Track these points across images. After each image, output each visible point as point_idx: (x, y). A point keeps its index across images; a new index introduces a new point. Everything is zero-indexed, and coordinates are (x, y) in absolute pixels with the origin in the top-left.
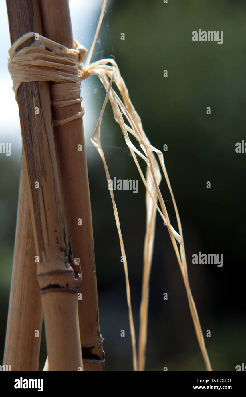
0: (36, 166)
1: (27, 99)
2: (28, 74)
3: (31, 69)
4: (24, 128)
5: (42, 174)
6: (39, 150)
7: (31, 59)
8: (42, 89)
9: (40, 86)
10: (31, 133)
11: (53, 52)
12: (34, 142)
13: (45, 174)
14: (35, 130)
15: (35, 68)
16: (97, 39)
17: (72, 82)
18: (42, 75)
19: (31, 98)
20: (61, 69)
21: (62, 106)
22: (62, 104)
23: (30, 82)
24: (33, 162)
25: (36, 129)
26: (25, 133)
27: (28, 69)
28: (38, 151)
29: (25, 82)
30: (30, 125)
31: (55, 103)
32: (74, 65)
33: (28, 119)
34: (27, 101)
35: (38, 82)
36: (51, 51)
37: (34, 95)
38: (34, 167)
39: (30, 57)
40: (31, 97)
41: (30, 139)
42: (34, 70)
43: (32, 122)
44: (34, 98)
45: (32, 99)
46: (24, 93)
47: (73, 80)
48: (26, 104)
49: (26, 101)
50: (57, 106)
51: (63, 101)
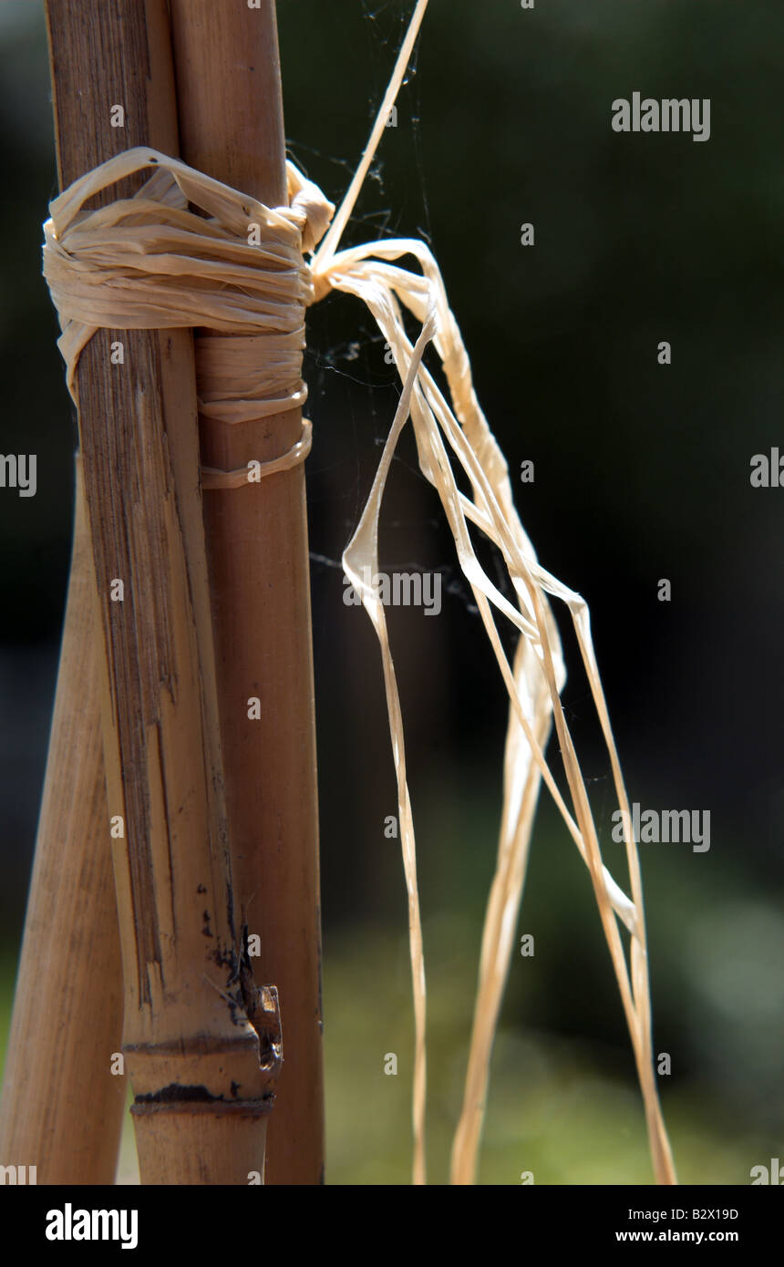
0: (138, 644)
1: (114, 393)
2: (124, 302)
3: (136, 285)
4: (100, 499)
5: (162, 679)
6: (154, 587)
7: (138, 248)
8: (169, 355)
9: (163, 349)
10: (124, 522)
11: (215, 221)
12: (135, 559)
13: (173, 677)
14: (139, 512)
15: (147, 281)
16: (373, 166)
17: (277, 332)
18: (171, 308)
19: (127, 391)
20: (244, 287)
21: (238, 420)
22: (237, 414)
23: (128, 330)
24: (130, 628)
25: (145, 510)
26: (102, 519)
27: (123, 283)
28: (149, 592)
29: (110, 330)
30: (121, 491)
31: (212, 408)
32: (289, 268)
33: (117, 468)
34: (115, 399)
35: (156, 330)
36: (206, 216)
37: (142, 379)
38: (133, 649)
39: (133, 241)
40: (130, 384)
41: (120, 543)
42: (145, 287)
43: (133, 479)
44: (140, 394)
45: (135, 395)
46: (101, 367)
47: (280, 327)
48: (110, 412)
49: (111, 402)
50: (219, 418)
51: (243, 402)
